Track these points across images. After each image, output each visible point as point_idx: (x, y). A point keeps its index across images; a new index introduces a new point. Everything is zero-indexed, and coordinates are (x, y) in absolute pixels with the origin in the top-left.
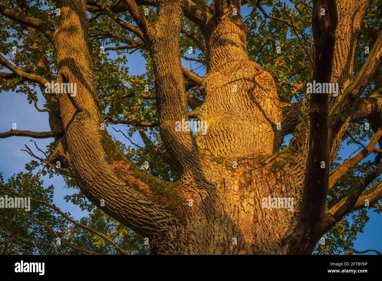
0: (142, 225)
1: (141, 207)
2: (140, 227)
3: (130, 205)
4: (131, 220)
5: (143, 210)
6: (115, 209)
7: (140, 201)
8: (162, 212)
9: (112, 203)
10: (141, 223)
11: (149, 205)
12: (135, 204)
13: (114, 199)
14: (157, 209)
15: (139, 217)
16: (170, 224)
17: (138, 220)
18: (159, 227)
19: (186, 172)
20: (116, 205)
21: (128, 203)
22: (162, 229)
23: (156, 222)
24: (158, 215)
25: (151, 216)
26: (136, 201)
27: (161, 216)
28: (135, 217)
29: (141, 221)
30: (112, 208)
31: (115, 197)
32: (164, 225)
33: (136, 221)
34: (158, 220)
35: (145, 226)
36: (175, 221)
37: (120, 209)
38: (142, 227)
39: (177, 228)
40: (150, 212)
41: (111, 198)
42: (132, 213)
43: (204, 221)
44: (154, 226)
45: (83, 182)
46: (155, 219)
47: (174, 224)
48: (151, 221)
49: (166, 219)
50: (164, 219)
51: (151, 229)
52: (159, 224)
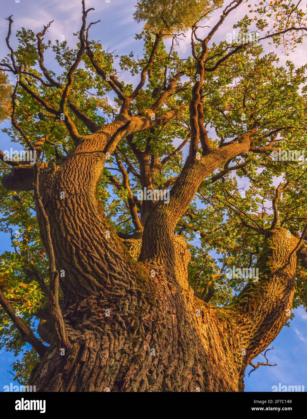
0: (88, 272)
1: (106, 252)
2: (84, 274)
3: (94, 242)
4: (80, 258)
5: (106, 256)
6: (71, 235)
7: (109, 246)
8: (127, 274)
9: (75, 226)
10: (89, 269)
11: (116, 256)
12: (101, 244)
13: (81, 225)
14: (122, 267)
15: (95, 260)
16: (131, 292)
17: (89, 264)
18: (112, 288)
20: (76, 231)
21: (94, 238)
22: (115, 292)
23: (111, 281)
24: (119, 274)
25: (111, 269)
26: (104, 243)
27: (122, 277)
28: (90, 257)
29: (92, 268)
30: (67, 231)
31: (83, 223)
32: (121, 289)
33: (86, 262)
34: (116, 279)
35: (92, 275)
36: (139, 293)
37: (78, 237)
38: (86, 275)
39: (138, 303)
40: (112, 263)
41: (78, 222)
42: (90, 251)
43: (174, 316)
44: (103, 283)
45: (56, 190)
46: (113, 276)
47: (136, 296)
48: (106, 274)
49: (127, 283)
50: (124, 282)
51: (97, 283)
52: (113, 284)
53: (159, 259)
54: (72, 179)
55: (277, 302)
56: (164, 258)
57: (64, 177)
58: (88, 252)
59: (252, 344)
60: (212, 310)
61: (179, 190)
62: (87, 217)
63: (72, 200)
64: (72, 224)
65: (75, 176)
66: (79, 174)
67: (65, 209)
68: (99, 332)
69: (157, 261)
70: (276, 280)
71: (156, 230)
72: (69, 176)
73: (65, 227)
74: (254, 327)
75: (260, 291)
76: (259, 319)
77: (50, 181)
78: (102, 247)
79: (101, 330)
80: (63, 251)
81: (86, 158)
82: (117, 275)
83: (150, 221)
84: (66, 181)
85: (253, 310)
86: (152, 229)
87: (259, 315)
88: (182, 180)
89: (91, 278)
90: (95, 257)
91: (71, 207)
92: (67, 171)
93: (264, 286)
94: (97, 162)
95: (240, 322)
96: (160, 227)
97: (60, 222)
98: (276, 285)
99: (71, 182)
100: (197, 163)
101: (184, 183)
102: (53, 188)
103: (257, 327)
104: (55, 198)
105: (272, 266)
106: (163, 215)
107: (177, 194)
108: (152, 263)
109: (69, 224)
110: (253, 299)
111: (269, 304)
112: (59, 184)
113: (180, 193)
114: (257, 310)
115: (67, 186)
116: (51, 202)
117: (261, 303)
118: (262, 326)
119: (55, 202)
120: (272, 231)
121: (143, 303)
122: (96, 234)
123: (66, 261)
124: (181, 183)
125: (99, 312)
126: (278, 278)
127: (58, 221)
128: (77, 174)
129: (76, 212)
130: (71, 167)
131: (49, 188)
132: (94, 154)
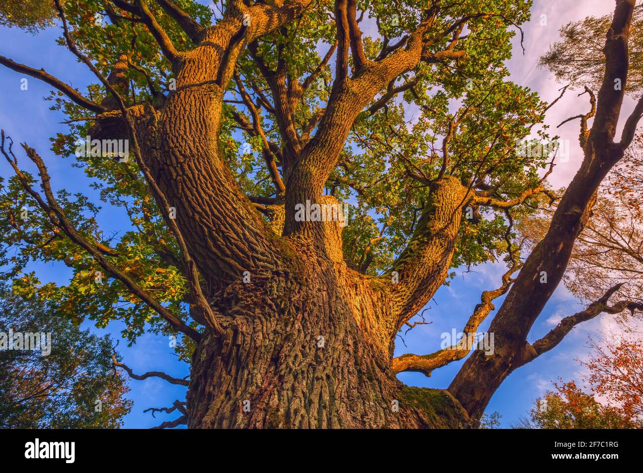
0: (228, 256)
1: (243, 231)
2: (223, 257)
3: (228, 219)
4: (214, 240)
5: (244, 235)
6: (198, 213)
7: (246, 222)
8: (271, 254)
9: (200, 201)
10: (228, 252)
11: (256, 234)
12: (236, 221)
13: (208, 198)
14: (264, 247)
15: (233, 241)
16: (277, 273)
17: (227, 246)
18: (256, 271)
19: (304, 230)
20: (204, 207)
21: (226, 214)
22: (261, 275)
23: (255, 263)
24: (262, 254)
25: (253, 249)
26: (240, 219)
27: (265, 258)
28: (226, 238)
29: (231, 250)
30: (193, 208)
31: (210, 196)
32: (267, 271)
33: (223, 245)
34: (260, 260)
35: (232, 259)
36: (286, 274)
37: (208, 215)
38: (226, 259)
39: (286, 283)
40: (252, 243)
41: (203, 195)
42: (225, 230)
43: (324, 293)
44: (246, 266)
45: (166, 152)
46: (255, 257)
47: (283, 277)
48: (248, 256)
49: (272, 264)
50: (269, 263)
51: (240, 267)
52: (257, 266)
53: (306, 231)
54: (182, 132)
55: (433, 266)
56: (312, 231)
57: (171, 130)
58: (223, 232)
59: (405, 309)
60: (367, 280)
61: (325, 137)
62: (214, 187)
63: (189, 165)
64: (196, 197)
65: (185, 126)
66: (190, 123)
67: (183, 178)
68: (250, 316)
69: (304, 234)
70: (435, 242)
71: (300, 195)
72: (177, 128)
73: (189, 202)
74: (408, 294)
75: (417, 256)
76: (413, 285)
77: (154, 137)
78: (238, 225)
79: (252, 314)
80: (193, 234)
81: (194, 95)
82: (260, 256)
83: (292, 184)
84: (175, 136)
85: (408, 276)
86: (295, 194)
87: (413, 282)
88: (328, 120)
89: (232, 261)
90: (233, 238)
91: (191, 176)
92: (173, 120)
93: (422, 250)
94: (210, 101)
95: (394, 290)
96: (304, 190)
97: (181, 197)
98: (434, 249)
99: (182, 138)
100: (347, 92)
101: (331, 125)
102: (160, 149)
103: (411, 293)
104: (166, 164)
105: (433, 227)
106: (306, 175)
107: (322, 143)
108: (299, 237)
109: (192, 199)
110: (410, 266)
111: (425, 270)
112: (167, 142)
113: (326, 141)
114: (412, 276)
115: (177, 144)
116: (163, 169)
117: (417, 269)
118: (416, 291)
119: (169, 170)
120: (439, 182)
121: (292, 283)
122: (228, 209)
123: (200, 245)
124: (327, 126)
125: (246, 297)
126: (437, 241)
127: (179, 196)
128: (187, 123)
129: (198, 182)
130: (177, 113)
131: (155, 148)
132: (204, 86)
